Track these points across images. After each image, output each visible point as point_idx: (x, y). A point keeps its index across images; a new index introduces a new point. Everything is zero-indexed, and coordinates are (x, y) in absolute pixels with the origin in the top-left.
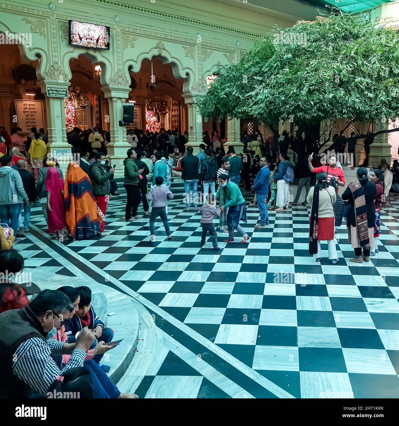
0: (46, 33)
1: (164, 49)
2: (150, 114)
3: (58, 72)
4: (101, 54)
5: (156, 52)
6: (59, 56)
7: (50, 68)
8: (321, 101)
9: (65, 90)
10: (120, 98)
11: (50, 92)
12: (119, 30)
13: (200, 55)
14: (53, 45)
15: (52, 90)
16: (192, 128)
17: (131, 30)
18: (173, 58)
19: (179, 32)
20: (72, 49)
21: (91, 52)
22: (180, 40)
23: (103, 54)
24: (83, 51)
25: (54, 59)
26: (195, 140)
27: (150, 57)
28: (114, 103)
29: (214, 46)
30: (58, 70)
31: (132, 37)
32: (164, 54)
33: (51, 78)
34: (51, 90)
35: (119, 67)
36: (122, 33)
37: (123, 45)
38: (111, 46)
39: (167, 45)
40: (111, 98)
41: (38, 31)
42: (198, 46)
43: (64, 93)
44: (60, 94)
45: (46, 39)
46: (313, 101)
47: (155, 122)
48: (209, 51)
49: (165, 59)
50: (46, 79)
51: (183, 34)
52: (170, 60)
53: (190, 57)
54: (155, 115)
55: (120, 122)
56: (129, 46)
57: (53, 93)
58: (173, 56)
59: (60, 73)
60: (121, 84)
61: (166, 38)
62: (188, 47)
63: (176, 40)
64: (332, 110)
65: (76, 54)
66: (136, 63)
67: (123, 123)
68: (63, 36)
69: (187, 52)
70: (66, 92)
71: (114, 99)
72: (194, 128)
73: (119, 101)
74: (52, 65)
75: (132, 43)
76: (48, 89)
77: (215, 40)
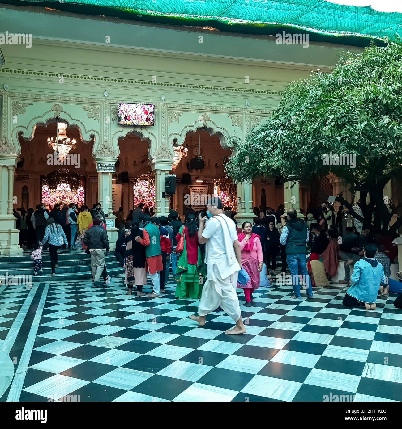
0: (100, 117)
1: (209, 121)
2: (224, 195)
3: (107, 150)
4: (147, 131)
5: (201, 124)
6: (109, 136)
7: (101, 147)
8: (352, 134)
9: (112, 165)
10: (163, 171)
11: (100, 168)
12: (164, 107)
13: (248, 123)
14: (105, 126)
15: (102, 166)
16: (240, 198)
17: (176, 106)
18: (218, 128)
19: (226, 102)
20: (121, 129)
21: (138, 130)
22: (226, 110)
23: (149, 130)
24: (131, 130)
25: (105, 138)
26: (243, 211)
27: (194, 129)
28: (158, 176)
29: (264, 112)
30: (108, 148)
31: (176, 112)
32: (209, 125)
33: (102, 156)
34: (100, 166)
35: (163, 141)
36: (167, 109)
37: (168, 120)
38: (157, 122)
39: (212, 116)
40: (155, 171)
41: (93, 116)
42: (246, 114)
43: (112, 168)
44: (108, 169)
45: (100, 122)
46: (340, 136)
47: (228, 202)
48: (259, 117)
49: (210, 130)
50: (97, 156)
51: (229, 104)
52: (216, 130)
53: (238, 126)
54: (229, 196)
55: (163, 194)
56: (174, 121)
57: (102, 169)
58: (218, 126)
59: (109, 150)
60: (165, 157)
61: (211, 109)
62: (235, 116)
63: (222, 110)
64: (370, 145)
65: (124, 133)
66: (181, 136)
67: (166, 194)
68: (114, 118)
69: (234, 121)
70: (114, 168)
71: (158, 172)
72: (242, 199)
73: (163, 174)
74: (103, 143)
75: (177, 117)
76: (98, 165)
77: (266, 106)
